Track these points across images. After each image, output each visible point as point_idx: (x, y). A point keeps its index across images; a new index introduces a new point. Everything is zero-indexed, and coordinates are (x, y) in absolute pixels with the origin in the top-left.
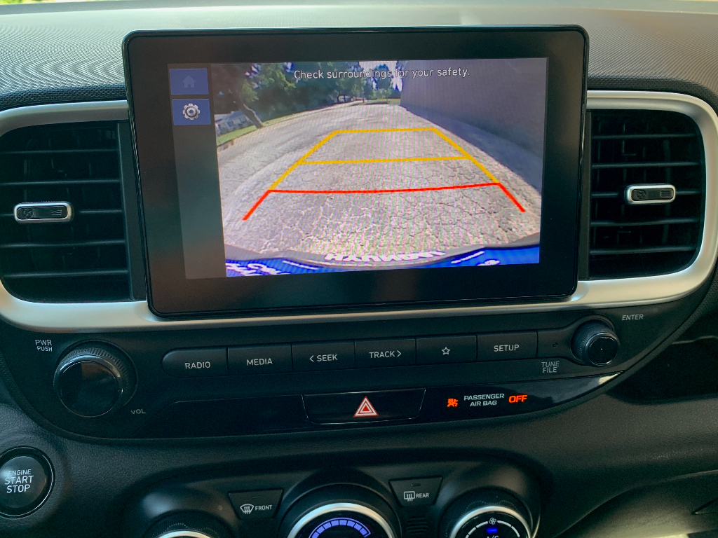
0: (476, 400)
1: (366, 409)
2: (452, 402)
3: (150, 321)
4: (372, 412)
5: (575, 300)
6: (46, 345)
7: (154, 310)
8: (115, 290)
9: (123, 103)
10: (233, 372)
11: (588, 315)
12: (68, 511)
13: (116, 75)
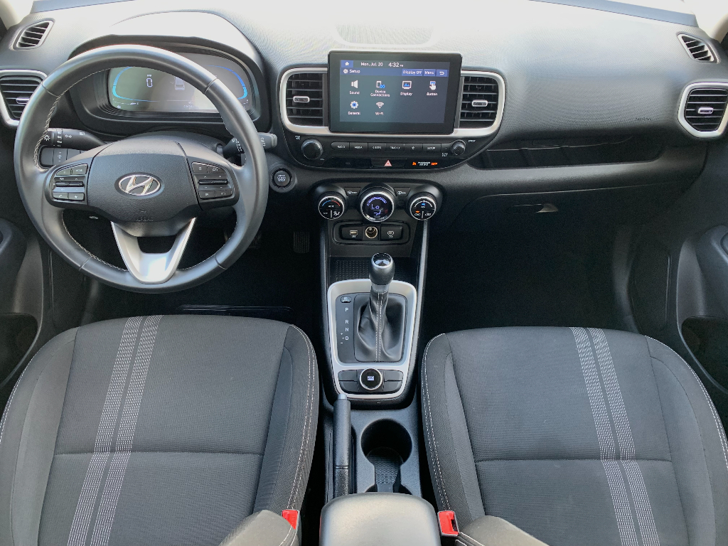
0: (422, 164)
1: (388, 164)
2: (414, 164)
3: (328, 133)
4: (390, 165)
5: (452, 135)
6: (298, 138)
7: (331, 130)
8: (318, 123)
9: (326, 69)
10: (351, 150)
11: (456, 140)
12: (297, 191)
13: (325, 61)
